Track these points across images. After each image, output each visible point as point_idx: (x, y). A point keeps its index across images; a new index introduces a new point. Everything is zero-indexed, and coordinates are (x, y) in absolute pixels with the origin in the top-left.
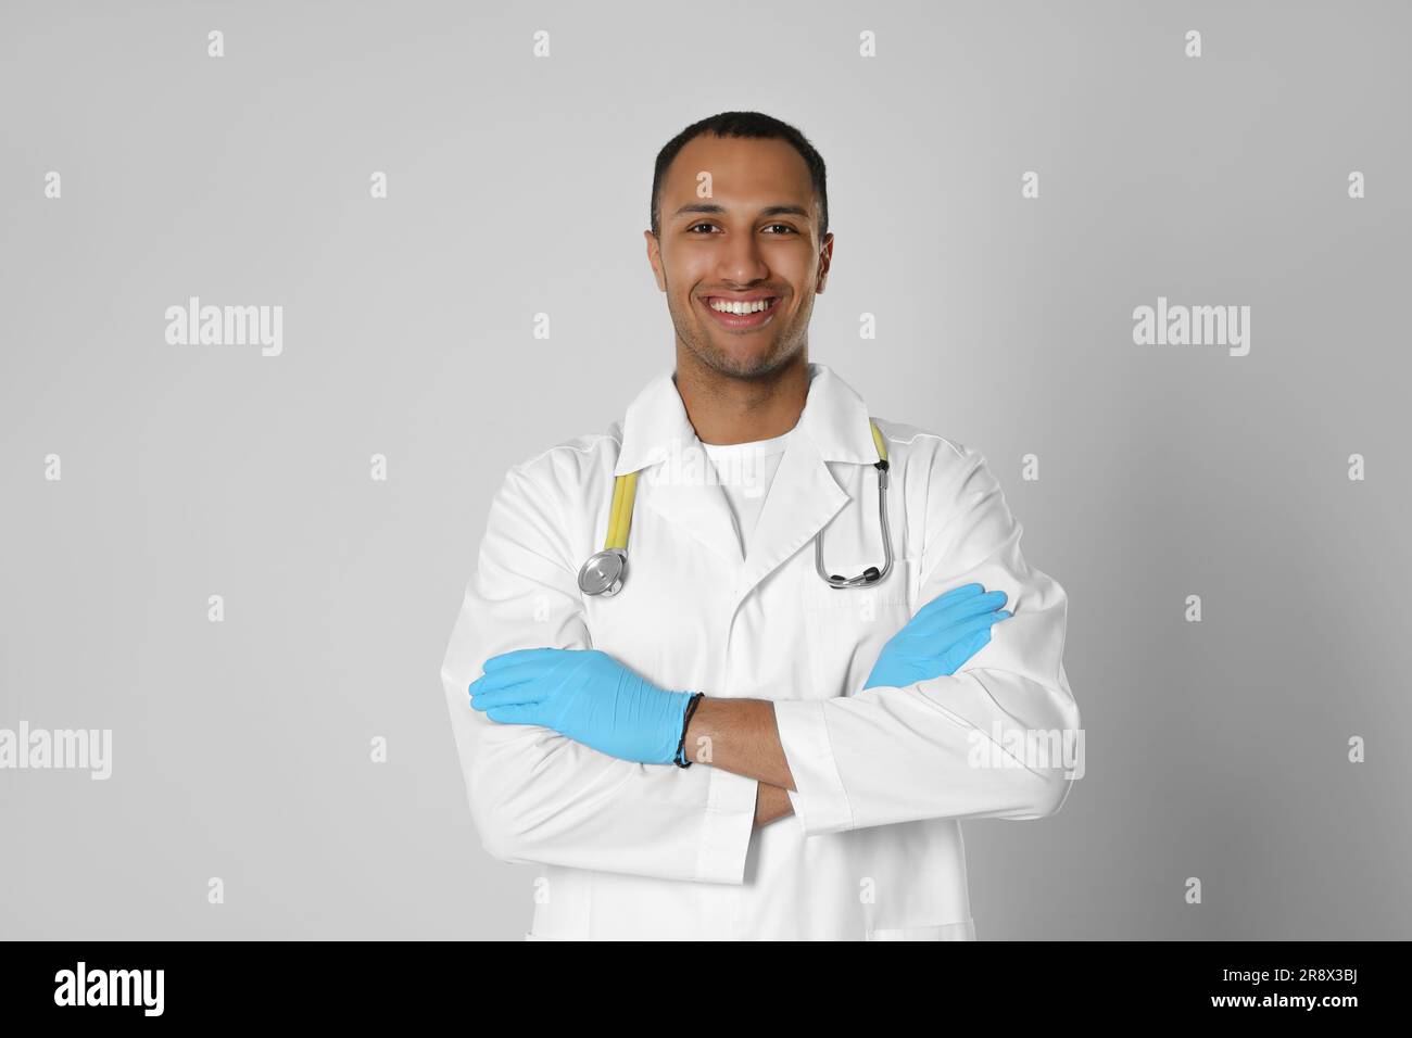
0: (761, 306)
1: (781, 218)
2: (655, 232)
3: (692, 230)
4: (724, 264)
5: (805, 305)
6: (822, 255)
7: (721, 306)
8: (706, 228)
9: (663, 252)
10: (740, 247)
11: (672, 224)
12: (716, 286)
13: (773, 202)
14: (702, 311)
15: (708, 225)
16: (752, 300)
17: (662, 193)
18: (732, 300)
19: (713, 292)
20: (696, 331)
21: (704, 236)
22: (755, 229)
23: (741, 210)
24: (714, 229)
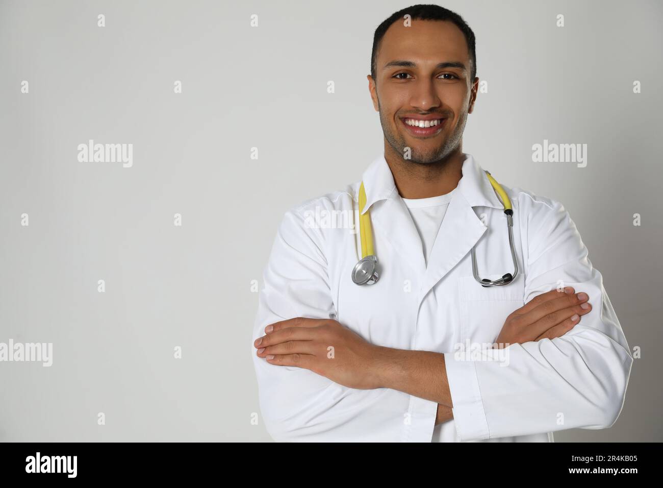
0: (436, 122)
1: (449, 70)
2: (373, 76)
3: (395, 77)
4: (414, 97)
5: (461, 121)
6: (472, 91)
7: (412, 122)
8: (403, 76)
9: (377, 87)
10: (424, 86)
11: (384, 72)
12: (410, 111)
13: (444, 61)
14: (401, 126)
15: (405, 73)
16: (430, 120)
17: (378, 53)
18: (419, 120)
19: (408, 115)
20: (397, 137)
21: (403, 80)
22: (434, 75)
23: (425, 64)
24: (408, 76)
